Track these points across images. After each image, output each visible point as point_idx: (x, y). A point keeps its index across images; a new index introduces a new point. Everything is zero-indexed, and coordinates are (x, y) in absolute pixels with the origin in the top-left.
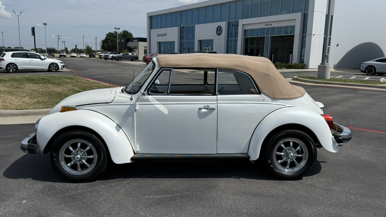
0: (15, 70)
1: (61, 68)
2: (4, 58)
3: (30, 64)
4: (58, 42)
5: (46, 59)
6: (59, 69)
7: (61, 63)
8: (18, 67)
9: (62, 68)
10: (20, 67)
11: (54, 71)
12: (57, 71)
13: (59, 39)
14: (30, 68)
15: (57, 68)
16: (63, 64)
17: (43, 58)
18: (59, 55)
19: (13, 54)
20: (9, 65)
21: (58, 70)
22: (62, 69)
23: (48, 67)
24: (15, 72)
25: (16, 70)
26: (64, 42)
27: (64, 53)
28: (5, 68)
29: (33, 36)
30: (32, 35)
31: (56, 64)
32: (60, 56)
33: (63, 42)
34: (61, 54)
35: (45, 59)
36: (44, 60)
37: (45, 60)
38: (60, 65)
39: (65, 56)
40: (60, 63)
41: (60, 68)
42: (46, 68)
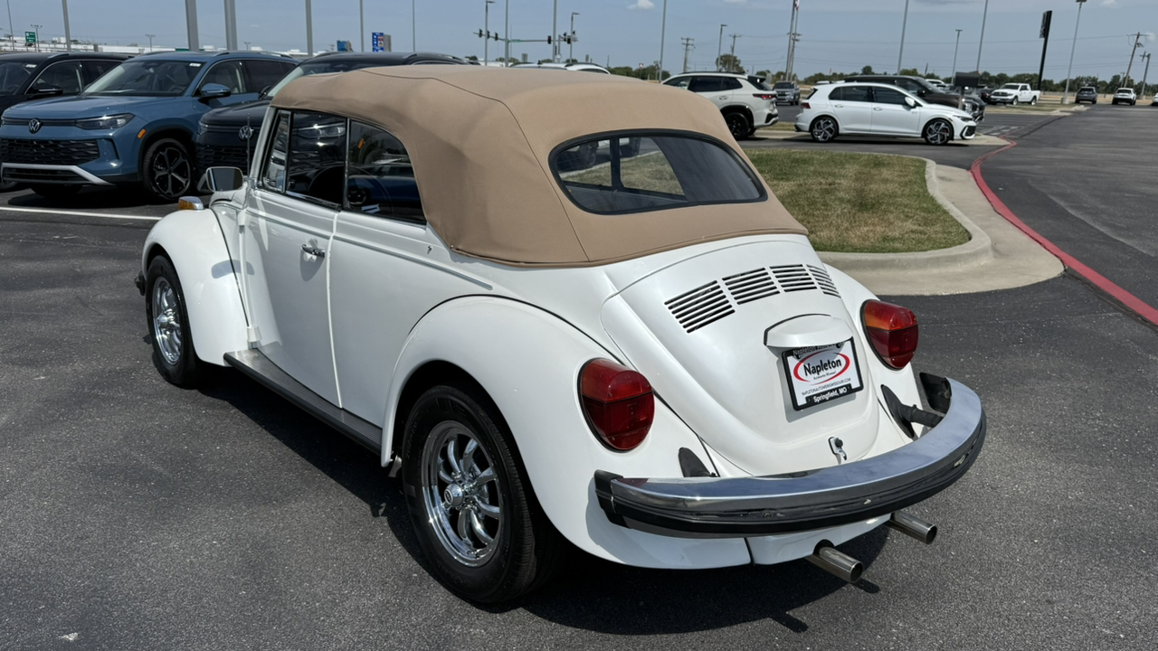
0: (830, 135)
1: (961, 135)
2: (810, 102)
3: (873, 121)
4: (1132, 56)
5: (920, 105)
6: (952, 139)
7: (965, 119)
8: (840, 127)
9: (964, 134)
10: (844, 128)
11: (936, 144)
12: (945, 144)
13: (1138, 44)
14: (870, 131)
15: (947, 135)
16: (972, 123)
17: (912, 103)
18: (1111, 100)
19: (837, 90)
20: (817, 121)
21: (950, 142)
22: (963, 139)
23: (920, 131)
24: (831, 141)
25: (833, 137)
26: (1149, 56)
27: (1129, 92)
28: (808, 129)
29: (1043, 39)
30: (1041, 37)
31: (948, 123)
32: (1116, 102)
33: (1144, 56)
34: (1120, 96)
35: (917, 105)
36: (914, 107)
37: (917, 108)
38: (959, 126)
39: (1131, 103)
40: (959, 120)
41: (957, 134)
42: (916, 132)
